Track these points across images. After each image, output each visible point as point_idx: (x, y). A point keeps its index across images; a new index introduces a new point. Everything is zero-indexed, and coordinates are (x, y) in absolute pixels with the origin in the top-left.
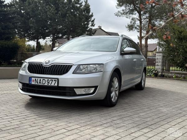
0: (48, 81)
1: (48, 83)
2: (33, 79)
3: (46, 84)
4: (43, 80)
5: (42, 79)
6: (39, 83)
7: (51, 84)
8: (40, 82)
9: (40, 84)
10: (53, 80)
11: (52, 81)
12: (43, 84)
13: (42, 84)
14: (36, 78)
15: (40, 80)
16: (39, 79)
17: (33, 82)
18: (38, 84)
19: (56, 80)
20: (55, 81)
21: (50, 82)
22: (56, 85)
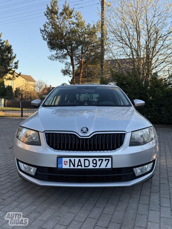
0: (95, 162)
1: (95, 165)
2: (64, 159)
3: (91, 167)
4: (85, 160)
5: (82, 160)
6: (78, 165)
7: (100, 166)
8: (80, 164)
9: (80, 167)
10: (104, 159)
11: (101, 161)
12: (85, 166)
13: (83, 167)
14: (71, 158)
15: (80, 160)
16: (77, 160)
17: (65, 164)
18: (76, 167)
19: (109, 160)
20: (107, 161)
21: (99, 163)
22: (109, 166)
